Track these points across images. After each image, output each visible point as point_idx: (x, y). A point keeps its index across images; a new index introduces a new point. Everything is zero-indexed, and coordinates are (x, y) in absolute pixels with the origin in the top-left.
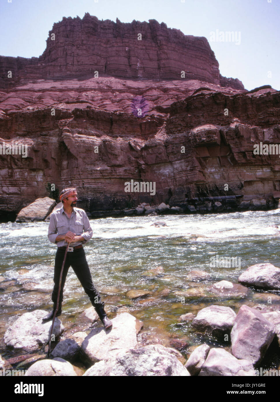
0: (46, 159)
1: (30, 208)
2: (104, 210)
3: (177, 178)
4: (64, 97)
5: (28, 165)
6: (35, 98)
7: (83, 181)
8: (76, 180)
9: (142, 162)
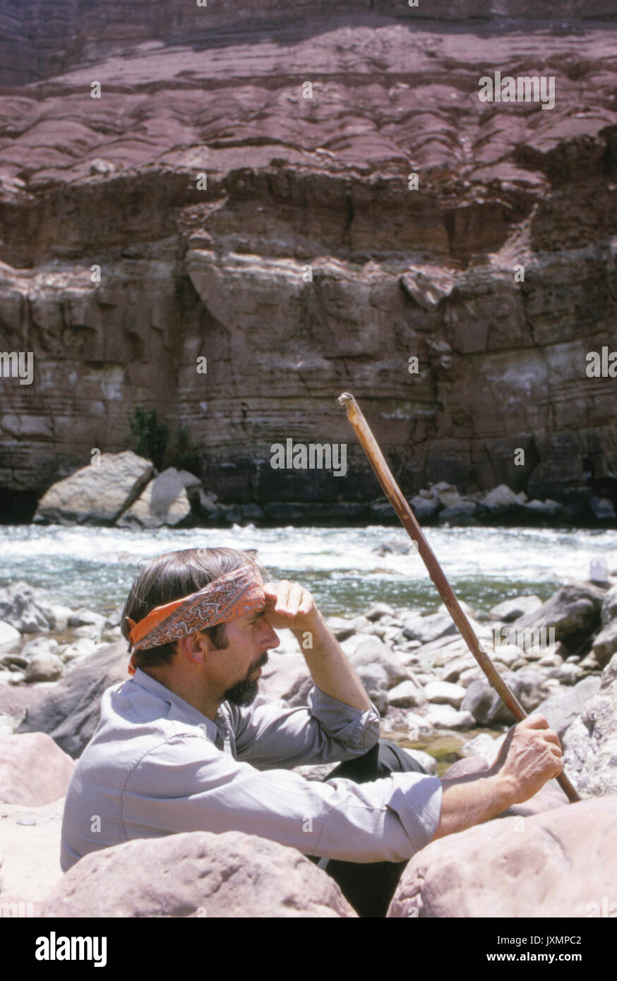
0: (133, 330)
1: (76, 484)
2: (306, 502)
3: (558, 402)
4: (218, 111)
5: (81, 350)
6: (124, 115)
7: (244, 404)
8: (223, 401)
9: (443, 346)
